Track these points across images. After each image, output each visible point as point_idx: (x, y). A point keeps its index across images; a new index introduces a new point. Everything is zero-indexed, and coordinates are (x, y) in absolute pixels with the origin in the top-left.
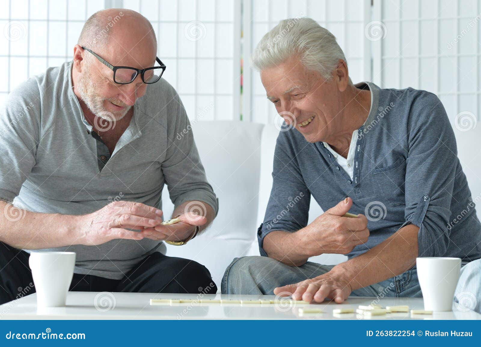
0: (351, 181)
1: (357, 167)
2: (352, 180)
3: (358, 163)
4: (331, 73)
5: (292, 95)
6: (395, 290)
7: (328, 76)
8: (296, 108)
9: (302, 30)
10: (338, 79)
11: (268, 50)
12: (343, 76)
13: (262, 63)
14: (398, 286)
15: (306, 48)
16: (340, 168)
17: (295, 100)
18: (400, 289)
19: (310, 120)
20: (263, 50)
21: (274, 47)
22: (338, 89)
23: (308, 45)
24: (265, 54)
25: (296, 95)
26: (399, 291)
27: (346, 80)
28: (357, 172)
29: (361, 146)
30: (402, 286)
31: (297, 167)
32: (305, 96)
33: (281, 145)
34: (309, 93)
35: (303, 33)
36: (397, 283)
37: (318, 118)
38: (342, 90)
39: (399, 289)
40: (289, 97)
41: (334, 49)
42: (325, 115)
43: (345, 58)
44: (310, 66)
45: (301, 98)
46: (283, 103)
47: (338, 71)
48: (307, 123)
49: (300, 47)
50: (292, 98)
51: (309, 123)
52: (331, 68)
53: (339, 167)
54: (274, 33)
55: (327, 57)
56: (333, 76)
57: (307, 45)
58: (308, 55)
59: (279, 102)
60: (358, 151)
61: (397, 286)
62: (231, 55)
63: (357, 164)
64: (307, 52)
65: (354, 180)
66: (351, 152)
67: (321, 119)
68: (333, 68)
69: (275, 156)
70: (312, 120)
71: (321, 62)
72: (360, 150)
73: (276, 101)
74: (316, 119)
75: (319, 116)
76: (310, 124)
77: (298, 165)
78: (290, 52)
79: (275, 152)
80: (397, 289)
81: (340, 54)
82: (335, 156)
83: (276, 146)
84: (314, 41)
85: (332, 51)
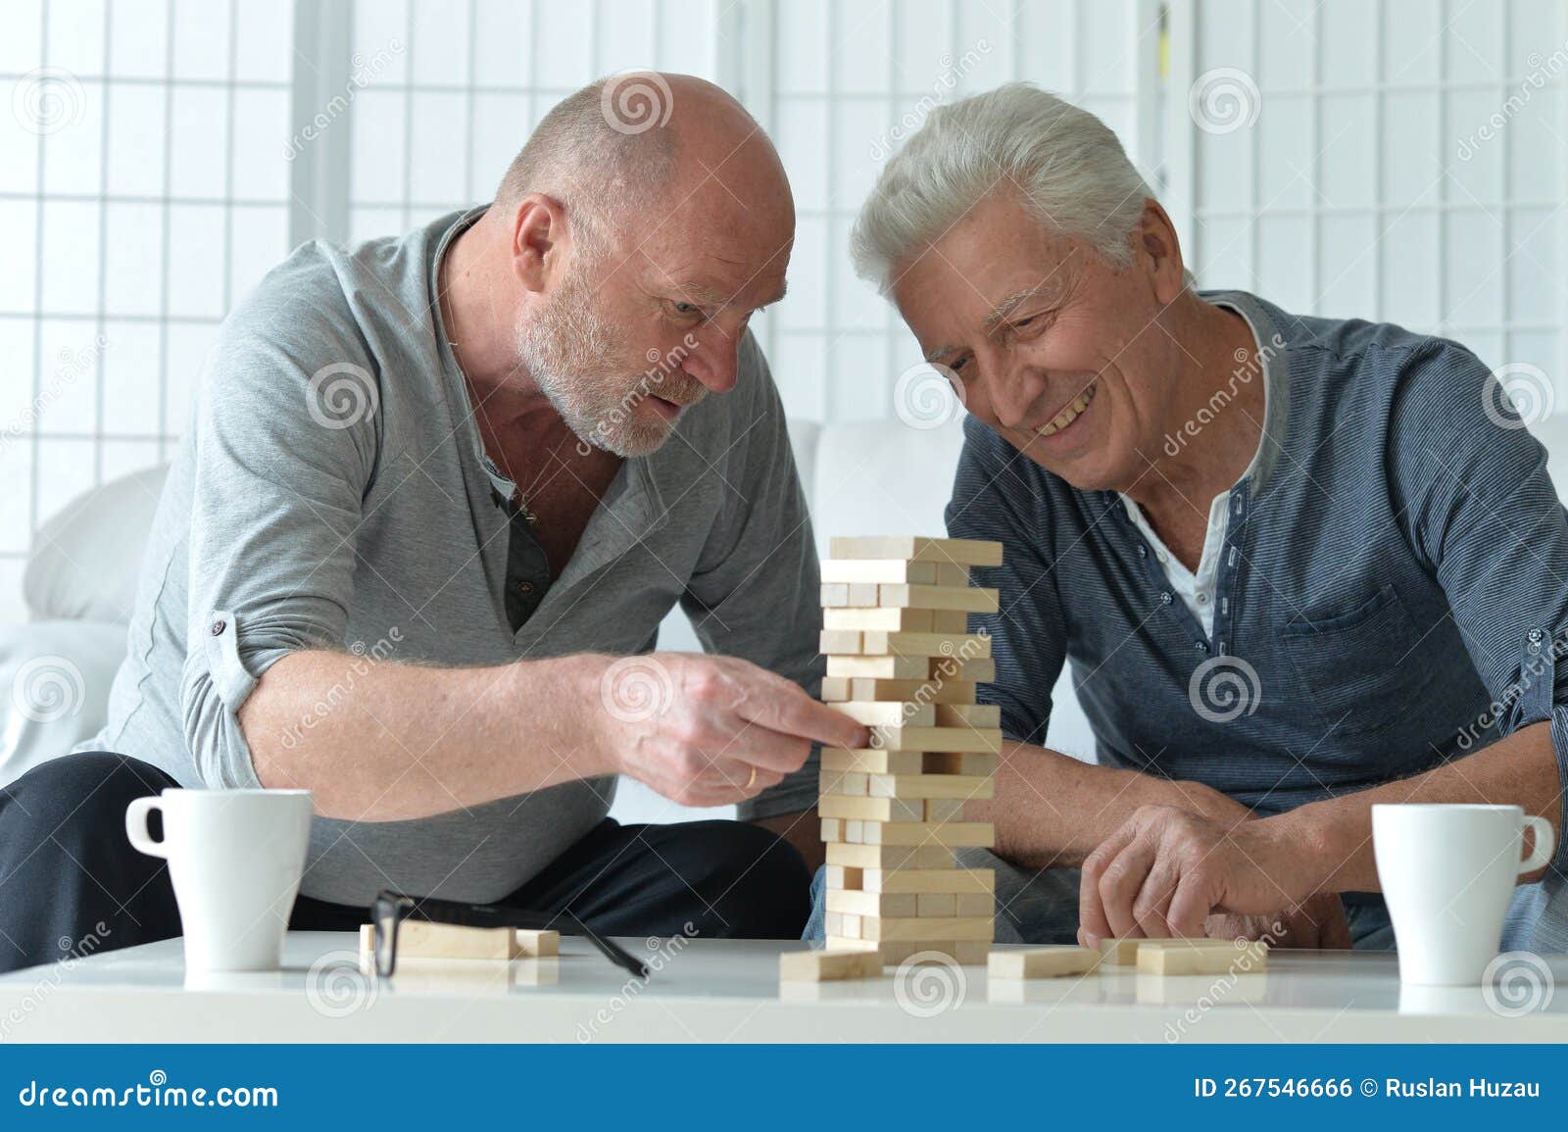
0: (1205, 644)
3: (1229, 603)
4: (1127, 239)
7: (1118, 249)
8: (1029, 368)
10: (1150, 262)
15: (1034, 163)
19: (1079, 407)
22: (1155, 294)
23: (1042, 153)
25: (1026, 322)
27: (1174, 265)
32: (1055, 319)
34: (1067, 307)
37: (1107, 392)
38: (1167, 297)
42: (1128, 380)
44: (1056, 219)
45: (1043, 330)
47: (1146, 236)
48: (1071, 417)
49: (1017, 159)
51: (1079, 414)
52: (1123, 222)
53: (1171, 595)
57: (1038, 153)
63: (1225, 602)
64: (1040, 176)
67: (1116, 393)
68: (1131, 222)
70: (1087, 405)
74: (1099, 396)
75: (1110, 385)
76: (1081, 418)
82: (1161, 558)
84: (1057, 138)
85: (1118, 170)
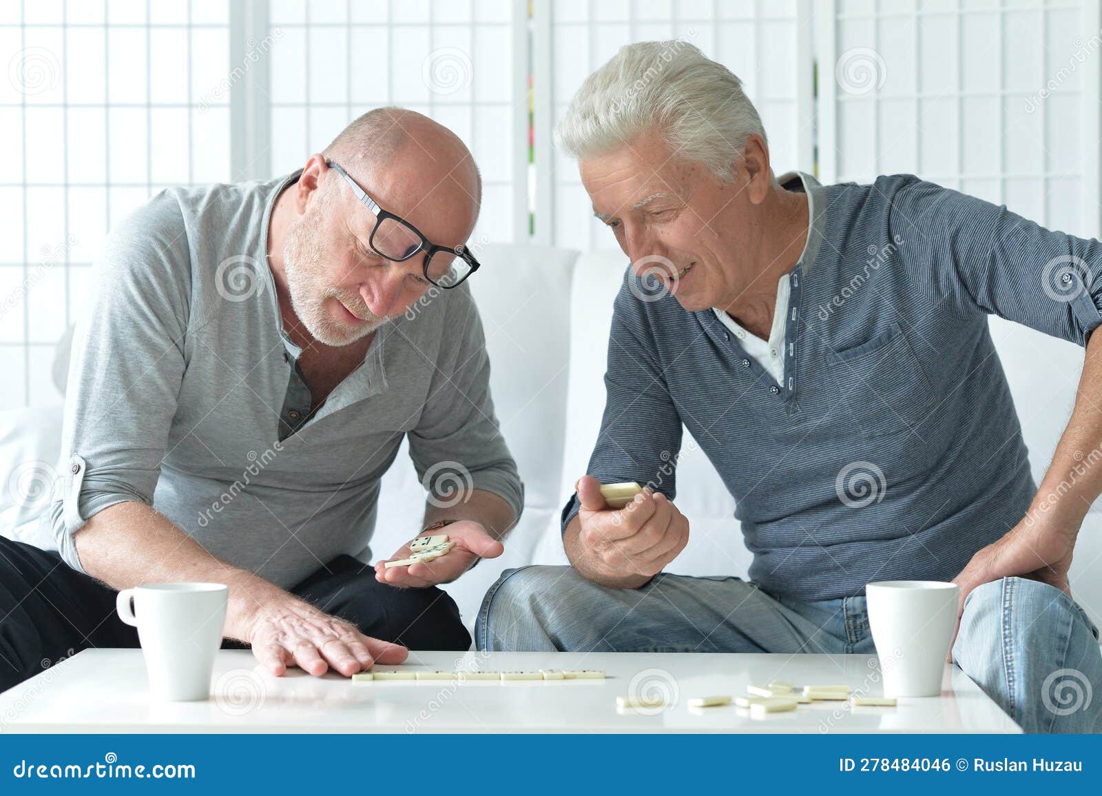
0: (778, 387)
1: (791, 355)
2: (781, 385)
3: (794, 345)
4: (732, 166)
5: (648, 213)
6: (845, 636)
7: (724, 173)
9: (667, 73)
10: (747, 177)
11: (596, 118)
12: (758, 170)
13: (584, 145)
14: (852, 628)
15: (675, 114)
16: (753, 362)
17: (654, 221)
18: (856, 635)
20: (584, 117)
21: (608, 111)
22: (748, 200)
23: (683, 107)
24: (589, 126)
25: (658, 213)
26: (854, 638)
27: (764, 178)
28: (791, 366)
29: (797, 310)
30: (861, 627)
31: (655, 364)
32: (678, 215)
33: (624, 317)
35: (671, 77)
36: (851, 621)
37: (703, 267)
38: (756, 200)
39: (853, 633)
40: (642, 216)
41: (738, 112)
42: (720, 260)
43: (762, 129)
44: (687, 150)
45: (669, 220)
46: (629, 229)
47: (747, 161)
49: (665, 110)
50: (648, 218)
52: (730, 155)
53: (749, 361)
54: (608, 76)
55: (725, 130)
56: (736, 173)
57: (680, 107)
58: (681, 128)
59: (620, 226)
60: (793, 319)
61: (849, 628)
62: (508, 96)
63: (792, 348)
65: (785, 385)
66: (777, 324)
68: (738, 154)
69: (611, 339)
71: (709, 142)
72: (797, 318)
73: (616, 224)
75: (706, 262)
77: (659, 360)
78: (642, 122)
79: (611, 331)
80: (850, 635)
81: (752, 121)
83: (614, 317)
84: (696, 96)
85: (735, 116)
